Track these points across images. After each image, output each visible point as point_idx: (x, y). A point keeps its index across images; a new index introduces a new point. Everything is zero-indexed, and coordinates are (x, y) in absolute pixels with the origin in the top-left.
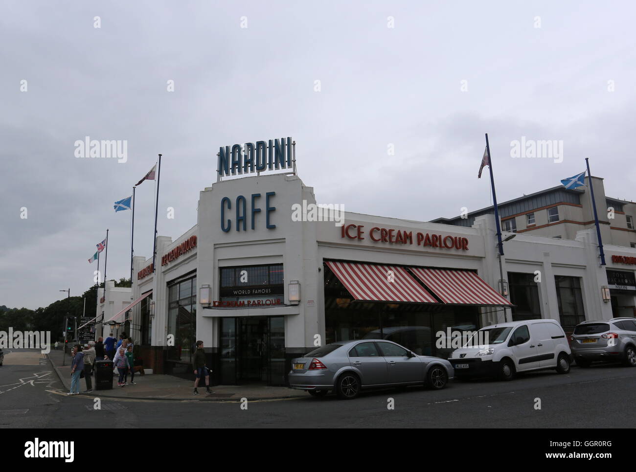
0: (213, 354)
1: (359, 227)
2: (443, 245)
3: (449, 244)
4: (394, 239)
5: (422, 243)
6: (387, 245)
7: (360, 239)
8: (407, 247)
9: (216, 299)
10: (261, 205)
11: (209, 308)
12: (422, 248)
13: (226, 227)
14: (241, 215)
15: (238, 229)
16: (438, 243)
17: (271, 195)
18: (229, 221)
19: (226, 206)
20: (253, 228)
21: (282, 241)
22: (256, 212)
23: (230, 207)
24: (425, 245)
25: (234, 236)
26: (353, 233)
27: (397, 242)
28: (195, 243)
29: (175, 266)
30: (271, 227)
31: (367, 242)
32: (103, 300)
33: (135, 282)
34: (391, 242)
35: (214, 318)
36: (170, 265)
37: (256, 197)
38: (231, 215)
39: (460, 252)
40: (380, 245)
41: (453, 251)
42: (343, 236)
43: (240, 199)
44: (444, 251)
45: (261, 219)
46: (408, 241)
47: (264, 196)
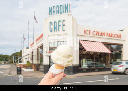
0: (48, 66)
1: (90, 31)
2: (114, 36)
3: (116, 36)
4: (99, 34)
5: (108, 36)
6: (97, 36)
7: (90, 34)
8: (103, 37)
9: (48, 51)
10: (61, 24)
11: (46, 53)
12: (108, 37)
13: (51, 30)
14: (55, 27)
15: (54, 31)
16: (112, 36)
17: (64, 21)
18: (52, 29)
19: (51, 24)
20: (59, 30)
21: (67, 34)
22: (59, 26)
23: (52, 24)
24: (109, 36)
25: (53, 33)
26: (88, 32)
27: (100, 35)
28: (43, 35)
29: (39, 42)
30: (64, 30)
31: (92, 35)
32: (23, 52)
33: (30, 47)
34: (99, 35)
35: (48, 56)
36: (37, 42)
37: (59, 21)
38: (52, 27)
39: (119, 39)
40: (95, 36)
41: (117, 38)
42: (85, 33)
43: (55, 22)
44: (115, 38)
45: (61, 28)
46: (104, 35)
47: (62, 21)
